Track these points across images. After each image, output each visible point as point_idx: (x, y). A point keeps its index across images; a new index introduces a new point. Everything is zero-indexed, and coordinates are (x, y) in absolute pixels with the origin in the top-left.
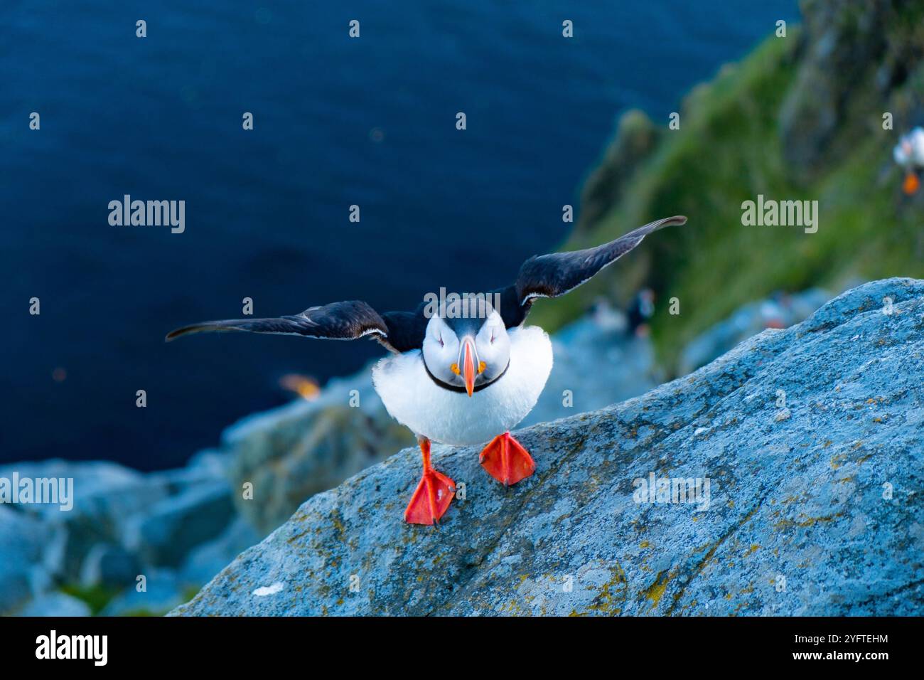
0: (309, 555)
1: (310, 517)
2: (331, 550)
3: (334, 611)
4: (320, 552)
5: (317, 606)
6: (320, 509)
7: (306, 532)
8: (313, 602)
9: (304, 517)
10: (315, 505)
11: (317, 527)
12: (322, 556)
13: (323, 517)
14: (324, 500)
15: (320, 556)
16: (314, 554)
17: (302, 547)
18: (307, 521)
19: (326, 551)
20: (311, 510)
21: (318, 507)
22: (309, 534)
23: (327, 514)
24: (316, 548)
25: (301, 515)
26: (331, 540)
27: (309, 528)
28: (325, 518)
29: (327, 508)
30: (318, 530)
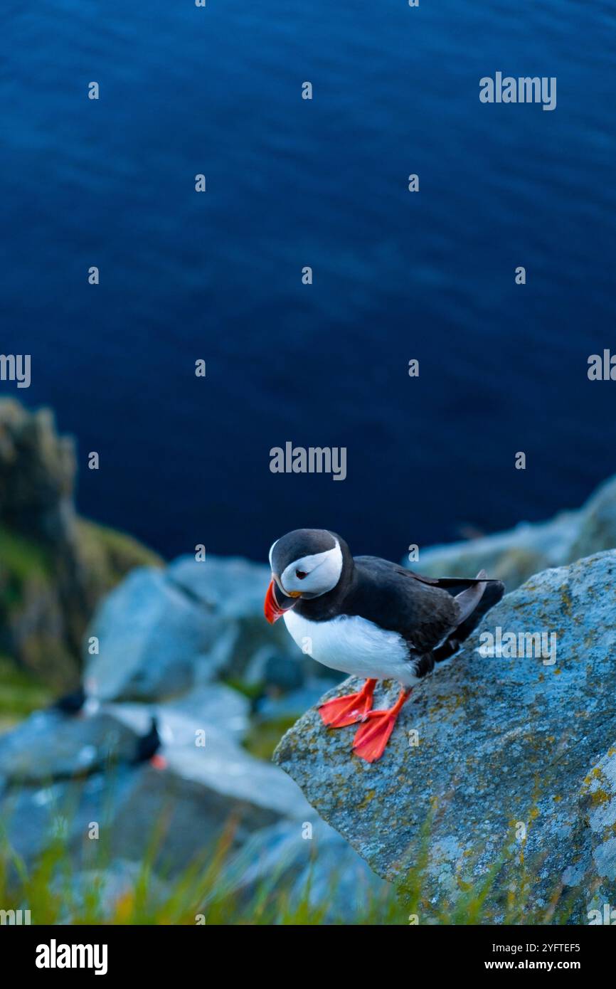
0: (534, 623)
1: (540, 588)
2: (556, 622)
3: (550, 679)
4: (545, 622)
5: (534, 672)
6: (550, 583)
7: (533, 601)
8: (531, 668)
9: (534, 588)
10: (545, 578)
11: (545, 598)
12: (546, 627)
13: (552, 590)
14: (555, 575)
15: (543, 626)
16: (538, 623)
17: (528, 615)
18: (536, 592)
19: (551, 622)
20: (541, 582)
21: (549, 581)
22: (536, 604)
23: (557, 588)
24: (542, 618)
25: (531, 585)
26: (557, 613)
27: (537, 598)
28: (554, 591)
29: (557, 583)
30: (546, 601)
